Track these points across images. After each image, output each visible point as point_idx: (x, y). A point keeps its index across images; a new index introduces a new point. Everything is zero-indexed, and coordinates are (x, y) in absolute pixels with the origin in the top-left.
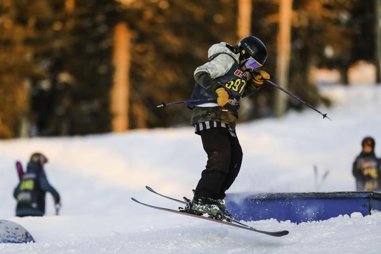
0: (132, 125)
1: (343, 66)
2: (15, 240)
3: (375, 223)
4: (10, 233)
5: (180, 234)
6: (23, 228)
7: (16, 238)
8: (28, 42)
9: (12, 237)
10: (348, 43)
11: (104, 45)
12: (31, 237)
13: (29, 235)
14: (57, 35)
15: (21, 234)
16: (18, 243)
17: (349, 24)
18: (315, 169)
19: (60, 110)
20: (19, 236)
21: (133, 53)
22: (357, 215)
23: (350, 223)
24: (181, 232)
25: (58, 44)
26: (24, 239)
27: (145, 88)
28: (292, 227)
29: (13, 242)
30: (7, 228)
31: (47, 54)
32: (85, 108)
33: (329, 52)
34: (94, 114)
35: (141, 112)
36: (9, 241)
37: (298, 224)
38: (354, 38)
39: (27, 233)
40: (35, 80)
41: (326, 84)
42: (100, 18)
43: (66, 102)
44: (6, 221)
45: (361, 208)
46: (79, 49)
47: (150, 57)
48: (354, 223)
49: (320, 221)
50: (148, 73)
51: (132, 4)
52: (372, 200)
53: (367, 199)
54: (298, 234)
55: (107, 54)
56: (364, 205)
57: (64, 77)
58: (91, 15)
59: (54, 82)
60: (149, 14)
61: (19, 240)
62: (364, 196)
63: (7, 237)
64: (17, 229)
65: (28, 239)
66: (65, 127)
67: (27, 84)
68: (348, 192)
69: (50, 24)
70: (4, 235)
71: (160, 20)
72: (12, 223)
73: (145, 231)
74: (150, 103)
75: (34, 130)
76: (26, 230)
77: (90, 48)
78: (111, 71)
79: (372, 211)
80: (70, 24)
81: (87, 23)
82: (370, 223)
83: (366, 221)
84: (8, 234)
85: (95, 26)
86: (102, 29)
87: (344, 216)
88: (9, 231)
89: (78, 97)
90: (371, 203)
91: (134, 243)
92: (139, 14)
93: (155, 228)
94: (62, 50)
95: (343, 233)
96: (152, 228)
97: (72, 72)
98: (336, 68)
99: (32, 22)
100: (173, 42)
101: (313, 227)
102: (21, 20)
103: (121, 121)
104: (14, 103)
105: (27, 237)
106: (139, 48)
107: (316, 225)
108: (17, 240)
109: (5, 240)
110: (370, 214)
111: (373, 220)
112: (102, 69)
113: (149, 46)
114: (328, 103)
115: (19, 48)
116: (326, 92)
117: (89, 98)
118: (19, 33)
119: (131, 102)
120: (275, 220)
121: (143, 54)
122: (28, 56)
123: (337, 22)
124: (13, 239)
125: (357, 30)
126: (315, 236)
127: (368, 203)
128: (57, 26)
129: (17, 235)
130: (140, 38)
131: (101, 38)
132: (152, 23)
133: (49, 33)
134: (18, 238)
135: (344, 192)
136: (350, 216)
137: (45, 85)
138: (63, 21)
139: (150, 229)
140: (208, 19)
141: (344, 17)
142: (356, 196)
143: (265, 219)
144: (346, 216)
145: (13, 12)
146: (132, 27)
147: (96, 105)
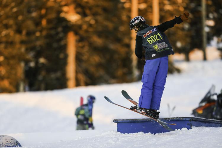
0: (78, 84)
1: (186, 51)
2: (11, 146)
3: (194, 133)
4: (8, 142)
5: (94, 141)
6: (15, 139)
7: (11, 144)
8: (22, 42)
9: (9, 144)
10: (188, 40)
11: (62, 43)
12: (19, 143)
13: (18, 143)
14: (37, 38)
15: (14, 142)
16: (12, 147)
17: (189, 30)
18: (168, 105)
19: (40, 78)
20: (13, 143)
21: (77, 47)
22: (184, 129)
23: (181, 133)
24: (95, 140)
25: (38, 43)
26: (15, 145)
27: (84, 65)
28: (152, 136)
29: (10, 147)
30: (6, 139)
31: (32, 49)
32: (53, 76)
33: (179, 45)
34: (58, 79)
35: (82, 77)
36: (8, 146)
37: (154, 134)
38: (192, 37)
39: (17, 142)
40: (27, 62)
41: (178, 61)
42: (60, 29)
43: (43, 73)
44: (6, 136)
45: (187, 125)
46: (49, 46)
47: (86, 49)
48: (183, 133)
49: (166, 132)
50: (85, 57)
51: (76, 22)
52: (192, 121)
53: (189, 121)
54: (154, 139)
55: (64, 48)
56: (188, 124)
57: (42, 60)
58: (55, 28)
59: (37, 63)
60: (85, 27)
61: (13, 145)
62: (188, 119)
63: (7, 144)
64: (12, 140)
65: (17, 145)
66: (43, 86)
67: (22, 64)
68: (180, 117)
69: (34, 33)
70: (5, 143)
71: (91, 30)
72: (9, 137)
73: (76, 139)
74: (86, 73)
75: (27, 88)
76: (16, 140)
77: (55, 45)
78: (66, 56)
79: (192, 127)
80: (44, 33)
81: (53, 32)
82: (191, 133)
83: (189, 132)
84: (7, 143)
85: (58, 33)
86: (61, 35)
87: (178, 129)
88: (8, 141)
89: (49, 71)
90: (192, 123)
91: (70, 146)
92: (80, 27)
93: (82, 138)
94: (40, 46)
95: (177, 138)
96: (80, 138)
97: (46, 58)
98: (183, 53)
99: (24, 32)
100: (98, 41)
101: (162, 136)
102: (19, 31)
103: (71, 82)
104: (16, 74)
105: (17, 144)
106: (80, 44)
107: (163, 135)
108: (12, 146)
109: (6, 146)
110: (191, 128)
111: (193, 132)
112: (62, 56)
113: (86, 43)
114: (179, 71)
115: (18, 46)
116: (177, 65)
117: (55, 71)
118: (18, 38)
119: (77, 72)
120: (143, 132)
121: (83, 47)
122: (23, 49)
123: (183, 29)
124: (10, 145)
125: (193, 33)
126: (163, 141)
127: (190, 123)
128: (38, 34)
129: (12, 143)
130: (81, 40)
131: (60, 40)
132: (86, 31)
133: (33, 38)
134: (13, 144)
135: (178, 118)
136: (181, 130)
137: (32, 64)
138: (41, 31)
139: (79, 138)
140: (116, 29)
141: (187, 26)
142: (184, 120)
143: (138, 132)
144: (179, 130)
145: (14, 27)
146: (76, 33)
147: (59, 74)
